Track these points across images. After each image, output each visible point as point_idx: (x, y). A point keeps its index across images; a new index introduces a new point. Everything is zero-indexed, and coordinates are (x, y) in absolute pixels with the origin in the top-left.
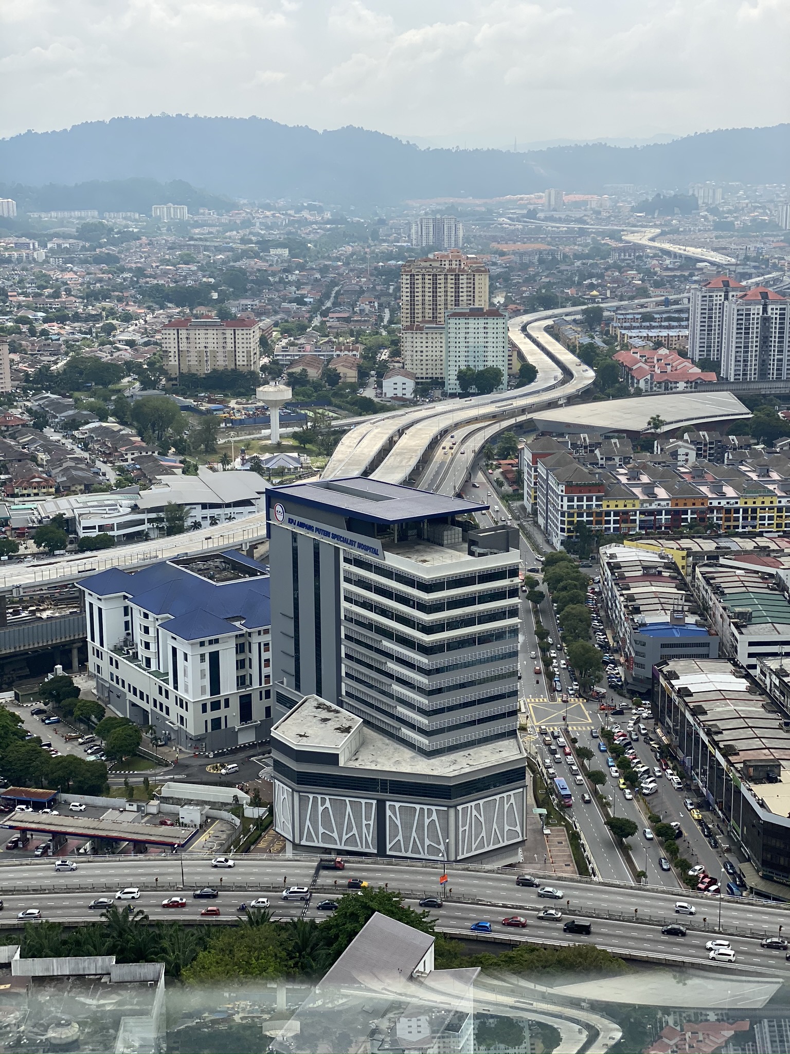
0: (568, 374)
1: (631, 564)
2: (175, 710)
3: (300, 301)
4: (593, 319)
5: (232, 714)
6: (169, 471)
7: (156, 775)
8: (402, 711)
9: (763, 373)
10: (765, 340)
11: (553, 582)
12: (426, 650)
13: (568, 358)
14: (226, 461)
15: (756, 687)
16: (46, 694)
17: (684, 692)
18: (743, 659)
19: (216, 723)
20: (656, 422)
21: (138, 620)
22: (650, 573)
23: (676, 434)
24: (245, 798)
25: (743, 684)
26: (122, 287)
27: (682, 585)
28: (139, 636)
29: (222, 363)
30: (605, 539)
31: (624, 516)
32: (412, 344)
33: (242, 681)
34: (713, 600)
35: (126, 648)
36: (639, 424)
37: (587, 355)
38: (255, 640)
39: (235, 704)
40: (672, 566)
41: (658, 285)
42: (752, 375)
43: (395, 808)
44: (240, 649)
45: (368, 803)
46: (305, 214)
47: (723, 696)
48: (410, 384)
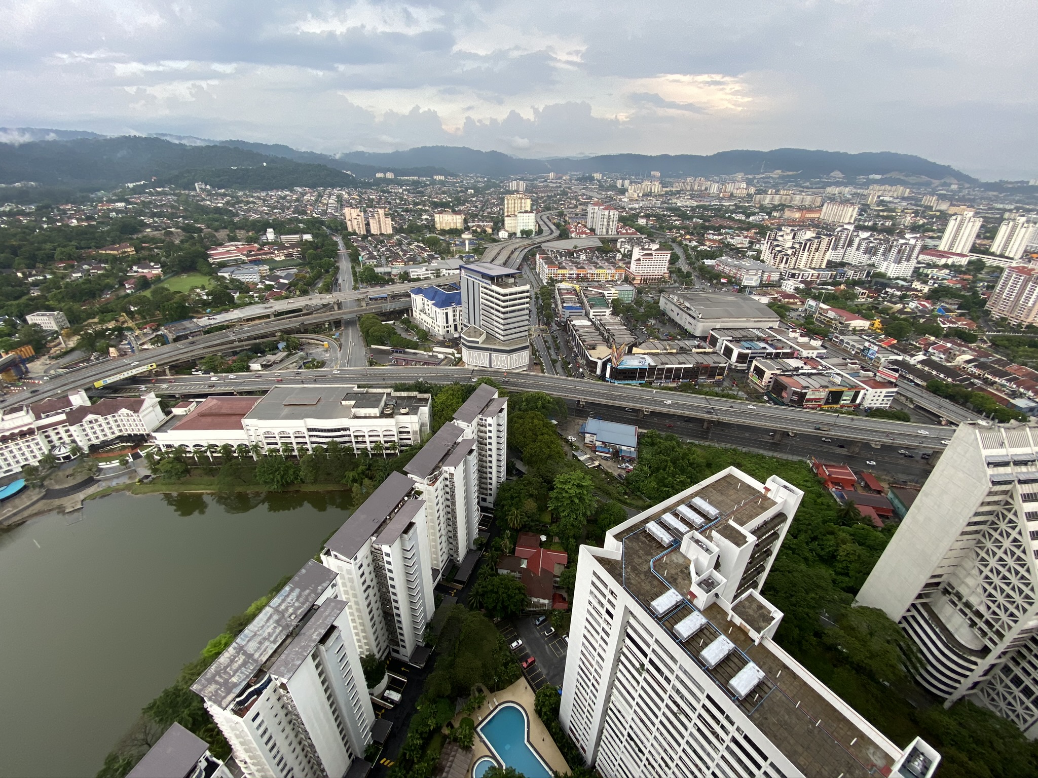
0: (552, 232)
1: (564, 289)
2: (437, 328)
3: (476, 207)
4: (561, 214)
5: (452, 329)
6: (437, 258)
7: (432, 345)
8: (496, 329)
9: (607, 232)
10: (609, 222)
11: (542, 294)
12: (503, 313)
13: (553, 227)
14: (453, 256)
15: (593, 323)
16: (403, 322)
17: (574, 325)
18: (591, 317)
19: (448, 332)
20: (576, 247)
21: (426, 303)
22: (569, 292)
23: (581, 251)
24: (455, 352)
25: (589, 323)
26: (424, 201)
27: (577, 295)
28: (426, 307)
29: (453, 226)
30: (558, 282)
31: (563, 275)
32: (507, 221)
33: (454, 320)
34: (585, 300)
35: (423, 311)
36: (570, 247)
37: (558, 226)
38: (458, 309)
39: (453, 327)
40: (575, 290)
41: (581, 204)
42: (604, 233)
43: (494, 355)
44: (454, 311)
45: (487, 354)
46: (479, 179)
47: (584, 326)
48: (507, 234)
